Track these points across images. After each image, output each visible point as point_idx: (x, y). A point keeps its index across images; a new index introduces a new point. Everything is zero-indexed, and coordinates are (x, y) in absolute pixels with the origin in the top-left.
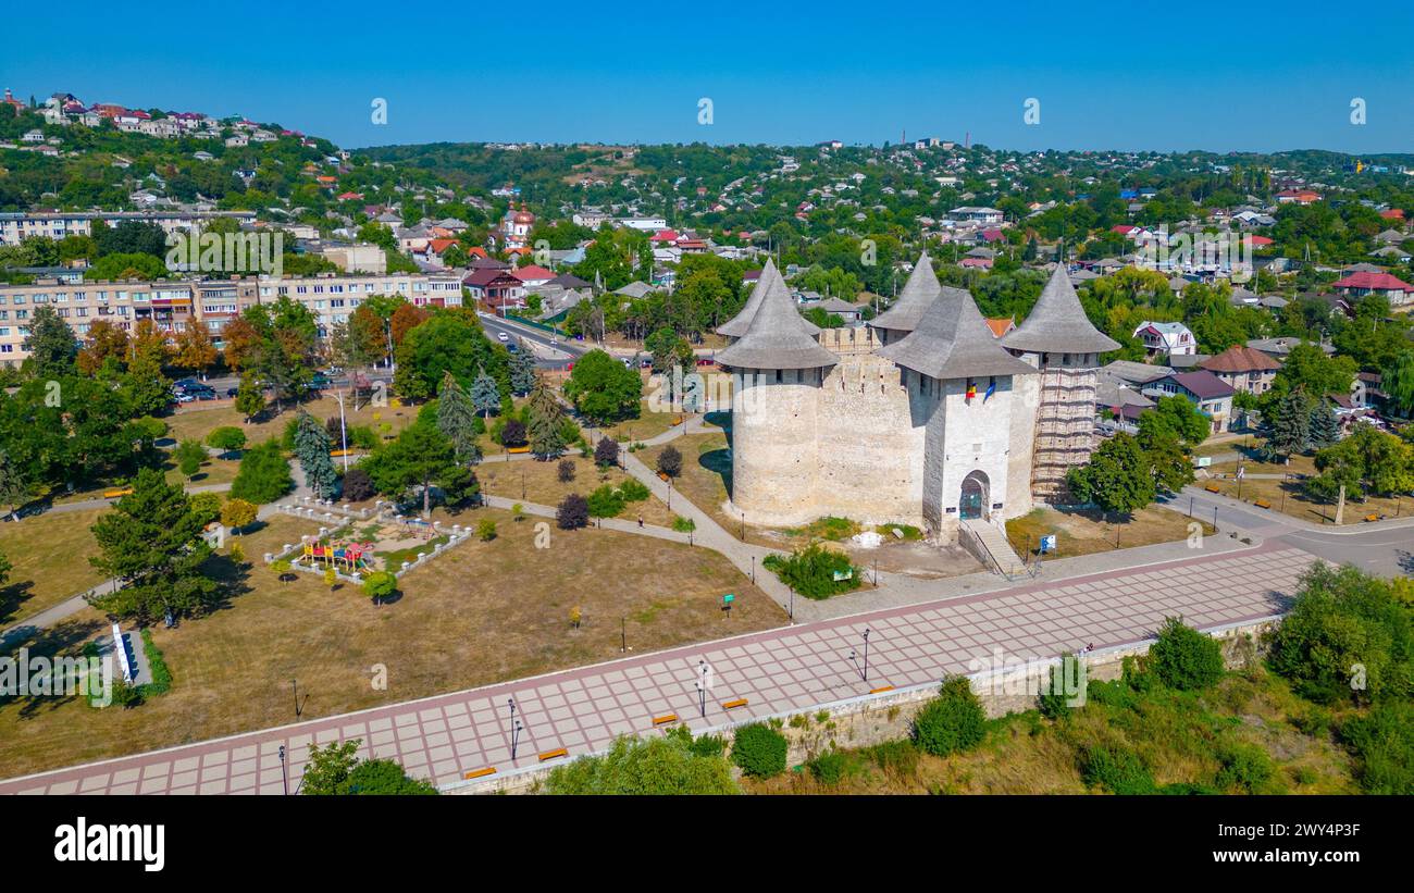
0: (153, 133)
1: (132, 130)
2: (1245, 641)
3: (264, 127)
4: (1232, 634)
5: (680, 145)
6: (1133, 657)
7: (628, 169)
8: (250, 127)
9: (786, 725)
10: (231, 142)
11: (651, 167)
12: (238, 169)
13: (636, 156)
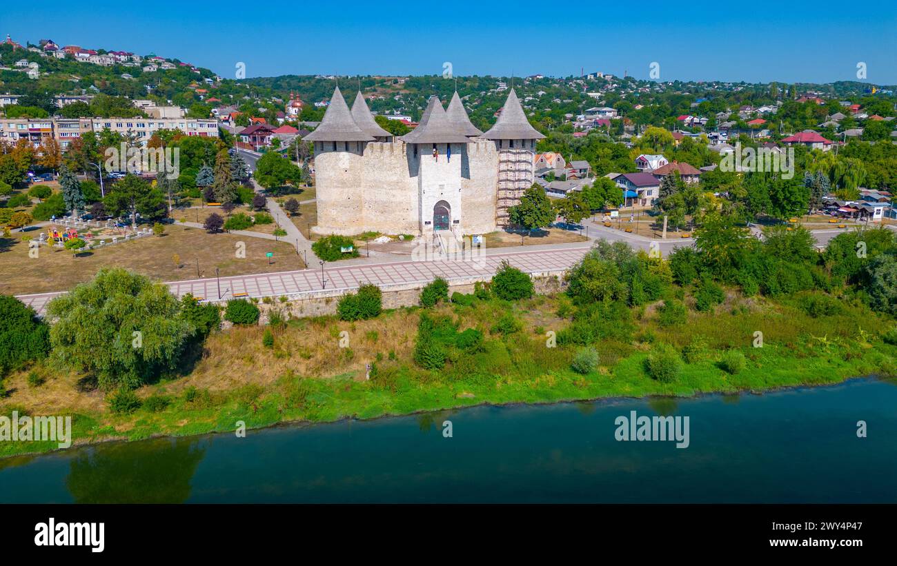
0: (98, 63)
1: (85, 61)
2: (554, 279)
3: (169, 61)
4: (546, 275)
5: (435, 76)
6: (481, 283)
7: (400, 90)
8: (160, 61)
9: (261, 302)
10: (146, 69)
11: (414, 89)
12: (147, 84)
13: (406, 82)
